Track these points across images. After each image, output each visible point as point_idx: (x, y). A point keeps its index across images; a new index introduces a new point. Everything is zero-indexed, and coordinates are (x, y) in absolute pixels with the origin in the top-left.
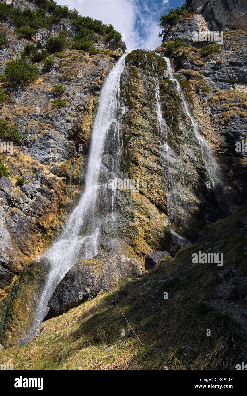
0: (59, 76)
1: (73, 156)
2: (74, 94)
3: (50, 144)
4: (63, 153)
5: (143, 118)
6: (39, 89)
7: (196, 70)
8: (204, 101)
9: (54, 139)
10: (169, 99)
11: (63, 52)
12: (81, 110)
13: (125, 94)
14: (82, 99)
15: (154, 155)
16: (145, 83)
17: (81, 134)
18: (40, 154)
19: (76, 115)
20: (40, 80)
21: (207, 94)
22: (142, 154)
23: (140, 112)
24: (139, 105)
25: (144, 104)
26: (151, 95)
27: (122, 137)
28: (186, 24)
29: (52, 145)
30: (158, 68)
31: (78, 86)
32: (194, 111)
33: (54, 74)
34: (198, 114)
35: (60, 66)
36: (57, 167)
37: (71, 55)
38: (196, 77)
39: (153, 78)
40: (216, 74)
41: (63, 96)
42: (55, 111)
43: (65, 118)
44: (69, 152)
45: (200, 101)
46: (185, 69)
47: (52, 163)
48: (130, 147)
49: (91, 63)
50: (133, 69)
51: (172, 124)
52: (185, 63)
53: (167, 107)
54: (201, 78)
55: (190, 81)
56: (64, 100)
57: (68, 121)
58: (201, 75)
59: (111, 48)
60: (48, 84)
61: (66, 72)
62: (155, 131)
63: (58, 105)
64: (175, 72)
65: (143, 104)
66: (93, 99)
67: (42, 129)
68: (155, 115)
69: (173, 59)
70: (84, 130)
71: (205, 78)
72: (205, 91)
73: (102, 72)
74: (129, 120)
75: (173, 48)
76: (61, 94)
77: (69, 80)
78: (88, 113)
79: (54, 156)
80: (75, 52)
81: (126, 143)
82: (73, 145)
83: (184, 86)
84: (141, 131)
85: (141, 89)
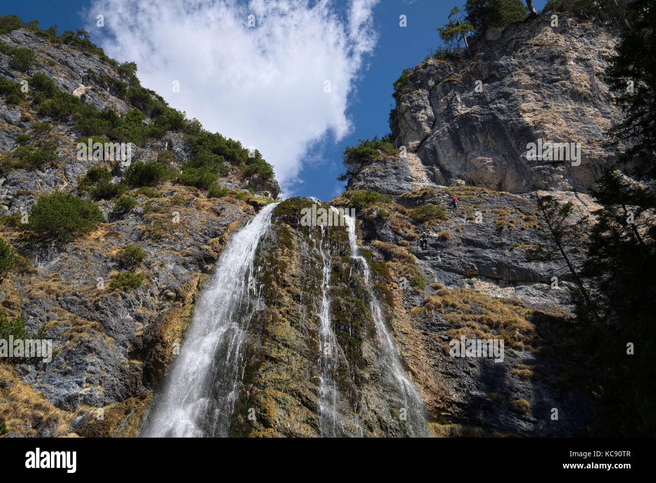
0: (139, 229)
1: (133, 393)
2: (162, 266)
3: (87, 364)
4: (113, 385)
5: (291, 325)
6: (91, 250)
7: (402, 245)
8: (414, 303)
9: (98, 354)
10: (346, 292)
11: (159, 186)
12: (169, 298)
13: (262, 274)
14: (176, 276)
15: (305, 408)
16: (303, 259)
17: (159, 347)
18: (58, 386)
19: (157, 307)
20: (100, 233)
21: (420, 290)
22: (280, 403)
23: (288, 312)
24: (287, 299)
25: (296, 298)
26: (314, 282)
27: (245, 360)
28: (390, 165)
29: (90, 368)
30: (332, 233)
31: (173, 252)
32: (395, 322)
33: (130, 223)
34: (402, 327)
35: (145, 212)
36: (91, 417)
37: (172, 193)
38: (401, 257)
39: (319, 250)
40: (439, 257)
41: (139, 266)
42: (113, 295)
43: (133, 311)
44: (125, 385)
45: (406, 302)
46: (382, 240)
47: (81, 408)
48: (257, 385)
49: (207, 210)
50: (286, 232)
51: (350, 342)
52: (382, 231)
53: (341, 309)
54: (410, 260)
55: (390, 263)
56: (138, 276)
57: (139, 318)
58: (411, 254)
59: (251, 189)
60: (114, 241)
61: (154, 224)
62: (313, 354)
63: (123, 285)
64: (364, 244)
65: (296, 297)
66: (197, 279)
67: (78, 331)
68: (317, 321)
69: (361, 222)
70: (166, 339)
71: (417, 261)
72: (418, 284)
73: (225, 229)
74: (264, 326)
75: (363, 203)
76: (135, 263)
77: (158, 239)
78: (183, 305)
79: (91, 391)
80: (181, 190)
81: (250, 374)
82: (137, 370)
83: (379, 271)
84: (284, 353)
85: (294, 268)
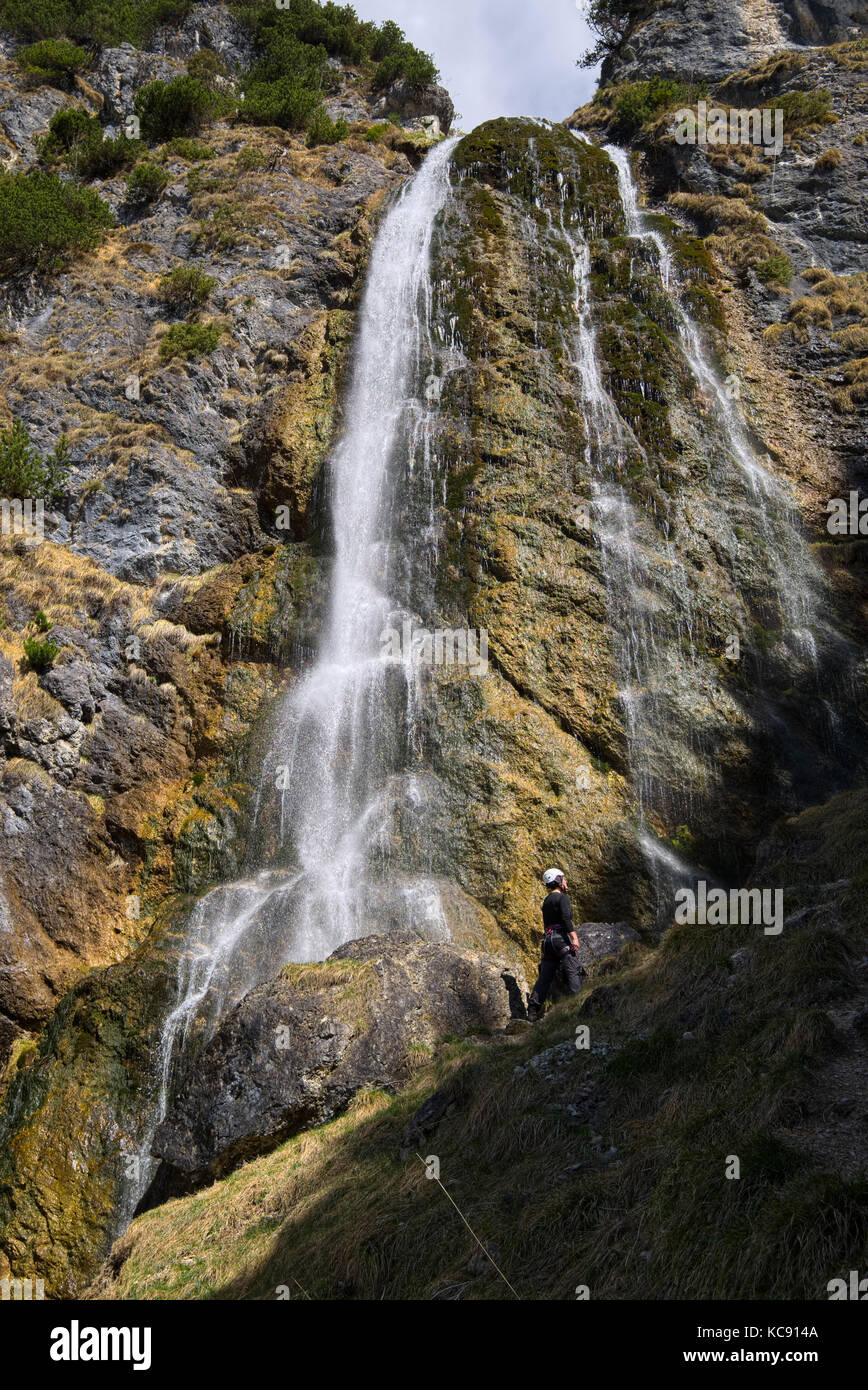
0: (188, 233)
1: (248, 547)
2: (248, 303)
3: (156, 503)
4: (210, 536)
5: (523, 392)
6: (107, 285)
7: (737, 195)
8: (768, 318)
9: (171, 483)
10: (628, 313)
11: (205, 134)
12: (275, 366)
13: (451, 296)
14: (280, 321)
15: (569, 540)
16: (529, 255)
17: (278, 460)
18: (115, 544)
19: (256, 385)
20: (112, 249)
21: (781, 289)
22: (523, 536)
23: (513, 367)
24: (508, 341)
25: (527, 336)
26: (557, 299)
27: (444, 468)
28: (693, 12)
29: (162, 508)
30: (582, 190)
31: (264, 271)
32: (730, 360)
33: (167, 223)
34: (747, 370)
35: (191, 194)
36: (186, 592)
37: (233, 146)
38: (735, 222)
39: (561, 231)
40: (818, 211)
41: (204, 309)
42: (172, 371)
43: (214, 398)
44: (232, 533)
45: (751, 318)
46: (690, 191)
47: (164, 578)
48: (477, 509)
49: (313, 175)
50: (485, 201)
51: (643, 411)
52: (691, 170)
53: (619, 347)
54: (755, 227)
55: (712, 238)
56: (210, 328)
57: (228, 411)
58: (757, 213)
59: (393, 116)
60: (144, 263)
61: (216, 217)
62: (573, 441)
63: (186, 349)
64: (650, 204)
65: (525, 334)
66: (324, 322)
67: (124, 444)
68: (574, 377)
69: (642, 155)
70: (289, 443)
71: (771, 226)
72: (775, 276)
73: (359, 212)
74: (470, 399)
75: (642, 112)
76: (195, 304)
77: (229, 247)
78: (308, 376)
79: (174, 548)
80: (249, 135)
81: (459, 494)
82: (247, 505)
83: (691, 258)
84: (517, 445)
85: (514, 275)
